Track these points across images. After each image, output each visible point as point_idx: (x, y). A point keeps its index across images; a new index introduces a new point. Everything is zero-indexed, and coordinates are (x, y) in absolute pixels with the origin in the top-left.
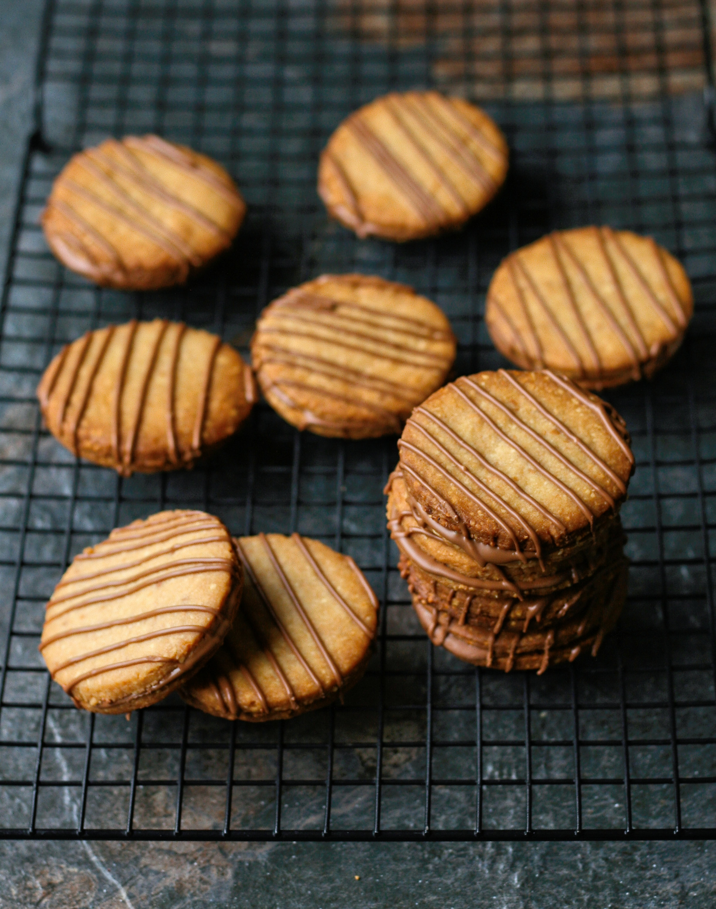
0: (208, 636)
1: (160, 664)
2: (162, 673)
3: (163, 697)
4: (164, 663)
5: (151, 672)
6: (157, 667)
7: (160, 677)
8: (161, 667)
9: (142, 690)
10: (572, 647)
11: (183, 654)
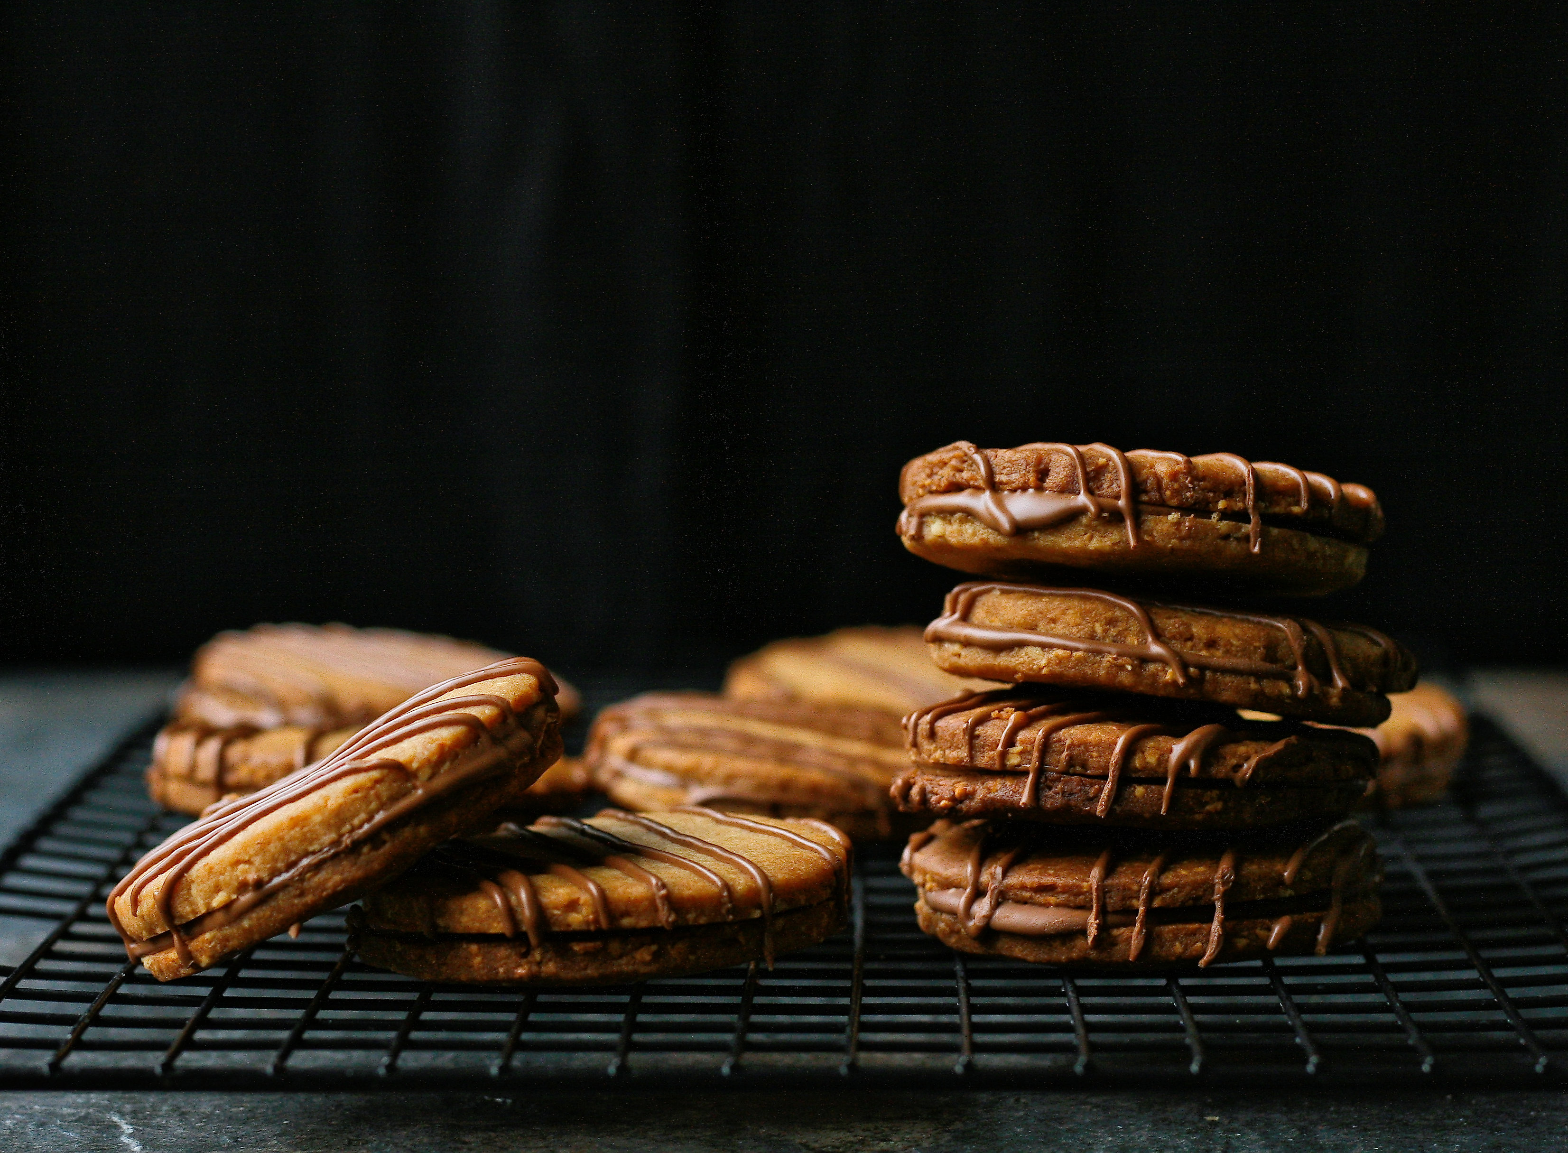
0: (484, 739)
1: (375, 774)
2: (378, 796)
3: (376, 866)
4: (385, 771)
5: (356, 791)
6: (370, 780)
7: (373, 806)
8: (377, 781)
9: (333, 836)
10: (1275, 916)
11: (428, 760)
